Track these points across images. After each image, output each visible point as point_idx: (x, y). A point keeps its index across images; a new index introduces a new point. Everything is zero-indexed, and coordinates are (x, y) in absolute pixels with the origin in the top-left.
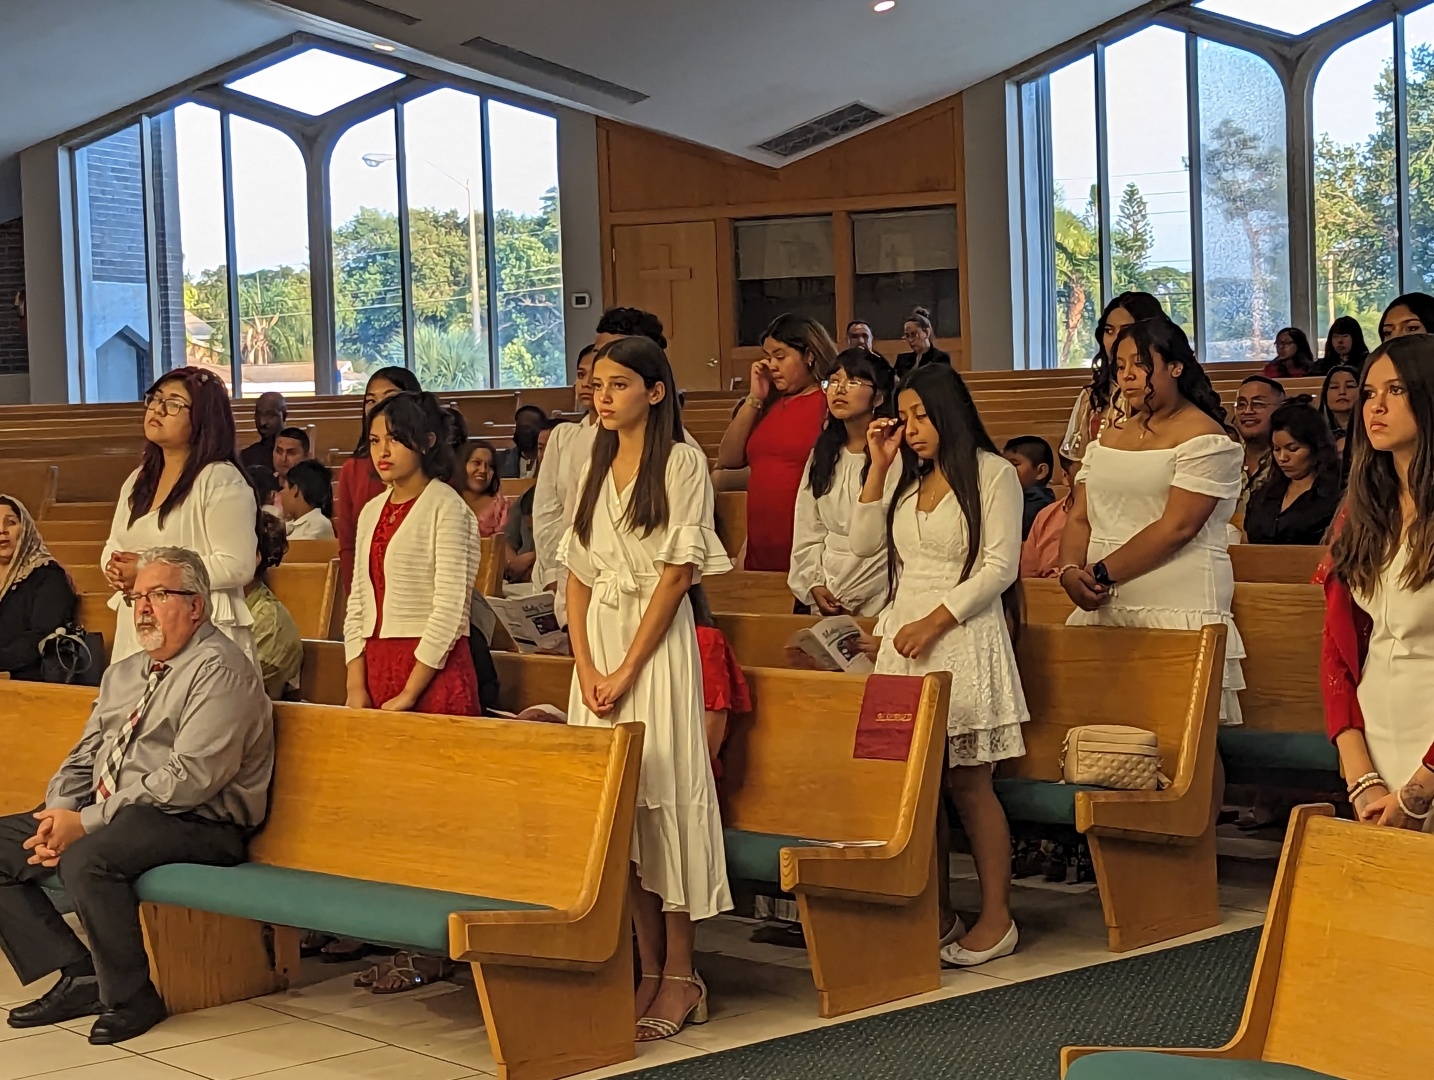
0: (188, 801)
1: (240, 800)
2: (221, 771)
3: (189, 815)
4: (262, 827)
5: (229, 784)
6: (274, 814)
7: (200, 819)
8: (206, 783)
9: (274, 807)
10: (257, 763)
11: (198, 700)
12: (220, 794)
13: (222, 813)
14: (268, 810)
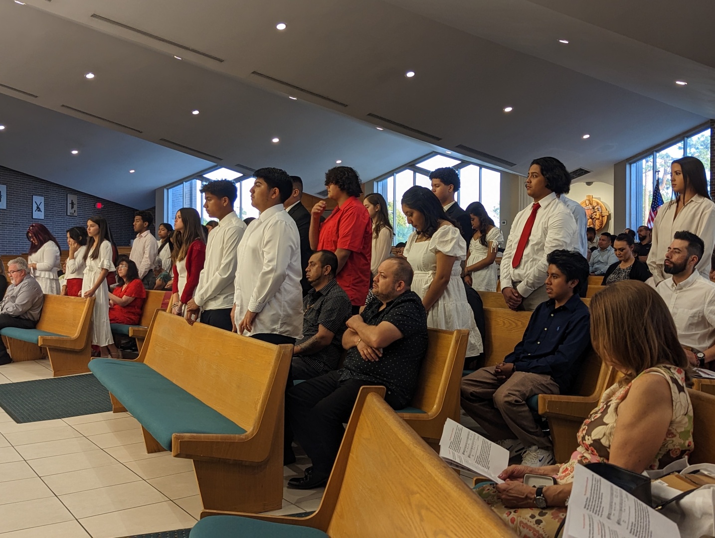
0: (17, 314)
1: (31, 314)
2: (25, 308)
3: (18, 317)
4: (38, 321)
5: (28, 311)
6: (41, 319)
7: (21, 318)
8: (21, 310)
9: (42, 316)
10: (37, 307)
11: (21, 292)
12: (26, 312)
13: (27, 317)
14: (40, 317)
